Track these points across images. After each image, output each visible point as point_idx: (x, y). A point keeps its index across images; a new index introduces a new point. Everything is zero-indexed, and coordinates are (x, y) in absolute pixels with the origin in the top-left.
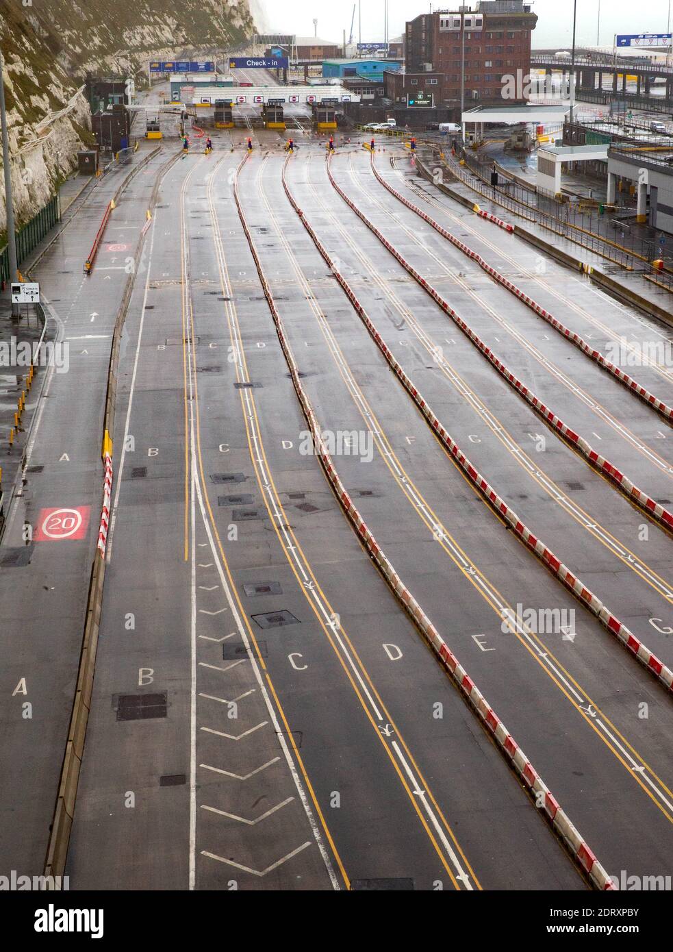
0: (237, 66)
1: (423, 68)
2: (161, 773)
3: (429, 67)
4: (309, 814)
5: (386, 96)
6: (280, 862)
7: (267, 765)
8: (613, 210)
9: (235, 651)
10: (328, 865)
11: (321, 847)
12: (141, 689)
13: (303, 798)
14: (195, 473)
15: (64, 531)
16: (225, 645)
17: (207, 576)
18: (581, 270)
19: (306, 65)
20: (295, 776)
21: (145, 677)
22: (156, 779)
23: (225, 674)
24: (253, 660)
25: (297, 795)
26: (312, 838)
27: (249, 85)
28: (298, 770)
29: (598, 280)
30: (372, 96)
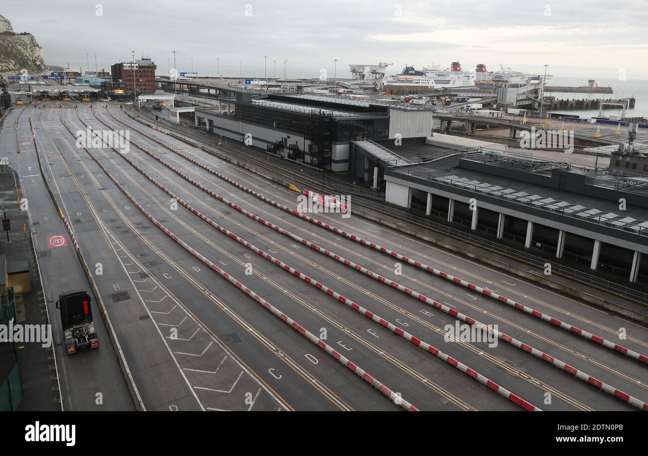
0: (44, 78)
1: (118, 81)
2: (139, 316)
3: (121, 81)
4: (195, 320)
5: (105, 90)
6: (193, 336)
7: (173, 309)
8: (198, 127)
9: (144, 276)
10: (208, 334)
11: (204, 329)
12: (117, 292)
13: (191, 316)
14: (99, 220)
15: (60, 244)
16: (139, 274)
17: (121, 253)
18: (197, 147)
19: (69, 78)
20: (185, 310)
21: (116, 288)
22: (138, 319)
23: (144, 283)
24: (152, 277)
25: (188, 315)
26: (200, 327)
27: (50, 85)
28: (184, 308)
29: (203, 149)
30: (100, 90)
